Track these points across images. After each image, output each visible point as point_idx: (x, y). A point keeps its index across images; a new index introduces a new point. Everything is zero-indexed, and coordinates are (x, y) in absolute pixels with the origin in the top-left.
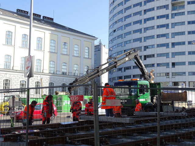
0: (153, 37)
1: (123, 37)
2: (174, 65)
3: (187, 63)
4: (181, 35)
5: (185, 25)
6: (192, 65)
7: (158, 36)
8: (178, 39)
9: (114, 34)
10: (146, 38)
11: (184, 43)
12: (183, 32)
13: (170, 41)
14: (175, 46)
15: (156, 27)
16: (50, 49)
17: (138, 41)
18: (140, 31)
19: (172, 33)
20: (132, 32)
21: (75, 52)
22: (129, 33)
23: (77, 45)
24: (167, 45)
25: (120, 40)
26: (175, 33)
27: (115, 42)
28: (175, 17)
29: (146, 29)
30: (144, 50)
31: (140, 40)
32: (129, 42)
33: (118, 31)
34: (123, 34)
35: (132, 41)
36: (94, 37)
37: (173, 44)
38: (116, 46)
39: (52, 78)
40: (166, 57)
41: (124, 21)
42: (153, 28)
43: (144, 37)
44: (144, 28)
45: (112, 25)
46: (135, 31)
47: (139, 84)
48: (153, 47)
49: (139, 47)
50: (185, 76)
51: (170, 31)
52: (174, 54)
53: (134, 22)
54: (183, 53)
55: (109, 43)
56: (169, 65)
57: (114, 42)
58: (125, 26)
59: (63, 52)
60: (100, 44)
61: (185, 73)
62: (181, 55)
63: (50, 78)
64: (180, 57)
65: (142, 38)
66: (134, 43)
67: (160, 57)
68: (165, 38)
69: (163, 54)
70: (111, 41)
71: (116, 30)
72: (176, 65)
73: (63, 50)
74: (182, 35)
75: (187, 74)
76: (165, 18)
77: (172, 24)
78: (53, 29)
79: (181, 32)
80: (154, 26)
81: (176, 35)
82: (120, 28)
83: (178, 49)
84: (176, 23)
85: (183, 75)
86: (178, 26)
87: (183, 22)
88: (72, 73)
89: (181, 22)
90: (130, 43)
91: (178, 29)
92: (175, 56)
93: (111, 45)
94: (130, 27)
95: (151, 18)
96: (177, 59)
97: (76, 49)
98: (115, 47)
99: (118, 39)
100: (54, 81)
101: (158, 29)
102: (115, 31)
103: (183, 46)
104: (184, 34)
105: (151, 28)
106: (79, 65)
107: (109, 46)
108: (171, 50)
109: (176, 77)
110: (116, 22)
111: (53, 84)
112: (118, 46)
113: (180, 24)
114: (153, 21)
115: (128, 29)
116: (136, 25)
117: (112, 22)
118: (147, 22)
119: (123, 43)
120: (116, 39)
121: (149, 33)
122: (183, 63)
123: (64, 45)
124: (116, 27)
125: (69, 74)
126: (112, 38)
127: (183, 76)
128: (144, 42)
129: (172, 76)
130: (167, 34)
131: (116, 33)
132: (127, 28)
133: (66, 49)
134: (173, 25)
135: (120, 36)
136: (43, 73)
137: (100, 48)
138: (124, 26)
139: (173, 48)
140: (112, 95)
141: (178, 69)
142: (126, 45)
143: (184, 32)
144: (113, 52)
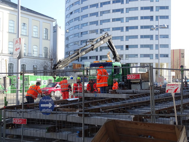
0: (108, 21)
1: (80, 19)
2: (128, 48)
3: (139, 46)
4: (134, 19)
5: (138, 10)
6: (144, 47)
7: (114, 20)
8: (132, 23)
9: (71, 16)
10: (102, 21)
11: (136, 27)
12: (136, 17)
13: (125, 25)
14: (129, 30)
15: (111, 11)
16: (9, 29)
17: (94, 24)
18: (96, 14)
19: (126, 18)
20: (89, 15)
21: (34, 33)
22: (86, 16)
23: (36, 26)
24: (121, 29)
25: (77, 23)
26: (129, 17)
27: (72, 24)
28: (129, 2)
29: (102, 13)
30: (100, 33)
31: (96, 23)
32: (85, 25)
33: (75, 13)
34: (80, 17)
35: (89, 23)
36: (53, 18)
37: (127, 28)
38: (73, 28)
39: (11, 59)
40: (120, 40)
41: (81, 4)
42: (108, 11)
43: (100, 21)
44: (101, 12)
45: (69, 7)
46: (92, 15)
47: (113, 65)
48: (109, 30)
49: (95, 30)
50: (137, 58)
51: (125, 15)
52: (128, 38)
53: (91, 5)
54: (136, 37)
55: (66, 25)
56: (123, 48)
57: (70, 24)
58: (82, 9)
59: (22, 32)
60: (56, 25)
61: (137, 55)
62: (134, 38)
63: (10, 59)
64: (133, 40)
65: (98, 21)
66: (90, 26)
67: (115, 39)
68: (120, 21)
69: (118, 37)
70: (68, 23)
71: (73, 12)
72: (130, 48)
73: (22, 31)
74: (136, 19)
75: (139, 56)
76: (120, 3)
77: (126, 9)
78: (12, 9)
79: (134, 17)
80: (110, 10)
81: (130, 20)
82: (77, 11)
83: (131, 32)
84: (130, 8)
85: (136, 56)
86: (131, 11)
87: (136, 8)
88: (31, 53)
89: (134, 8)
90: (87, 25)
91: (132, 14)
92: (129, 40)
93: (68, 27)
94: (87, 10)
95: (107, 2)
96: (131, 42)
97: (35, 30)
98: (71, 29)
99: (74, 21)
100: (13, 62)
101: (114, 13)
102: (71, 13)
103: (136, 30)
104: (138, 19)
105: (107, 12)
106: (38, 46)
107: (65, 28)
108: (125, 34)
109: (129, 58)
110: (73, 4)
111: (12, 64)
112: (75, 28)
113: (133, 9)
114: (109, 5)
115: (85, 12)
116: (93, 8)
117: (68, 5)
118: (104, 6)
119: (80, 25)
120: (73, 22)
121: (105, 17)
122: (136, 46)
123: (23, 25)
124: (72, 9)
125: (29, 55)
126: (68, 20)
127: (135, 58)
128: (101, 25)
129: (126, 57)
130: (122, 18)
131: (72, 15)
132: (83, 11)
133: (25, 30)
134: (128, 10)
135: (77, 19)
136: (2, 53)
137: (56, 30)
138: (80, 9)
139: (127, 32)
140: (105, 75)
141: (131, 51)
142: (83, 27)
143: (138, 17)
144: (69, 34)
